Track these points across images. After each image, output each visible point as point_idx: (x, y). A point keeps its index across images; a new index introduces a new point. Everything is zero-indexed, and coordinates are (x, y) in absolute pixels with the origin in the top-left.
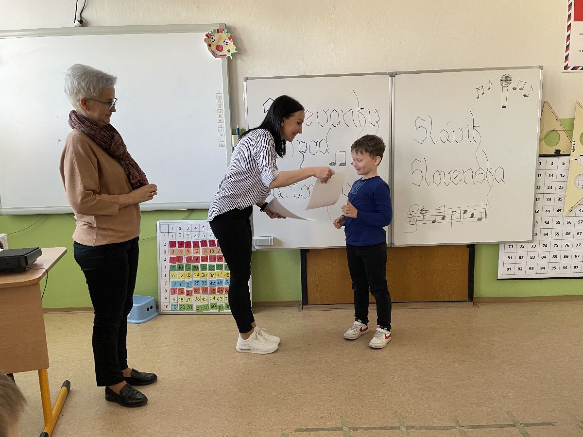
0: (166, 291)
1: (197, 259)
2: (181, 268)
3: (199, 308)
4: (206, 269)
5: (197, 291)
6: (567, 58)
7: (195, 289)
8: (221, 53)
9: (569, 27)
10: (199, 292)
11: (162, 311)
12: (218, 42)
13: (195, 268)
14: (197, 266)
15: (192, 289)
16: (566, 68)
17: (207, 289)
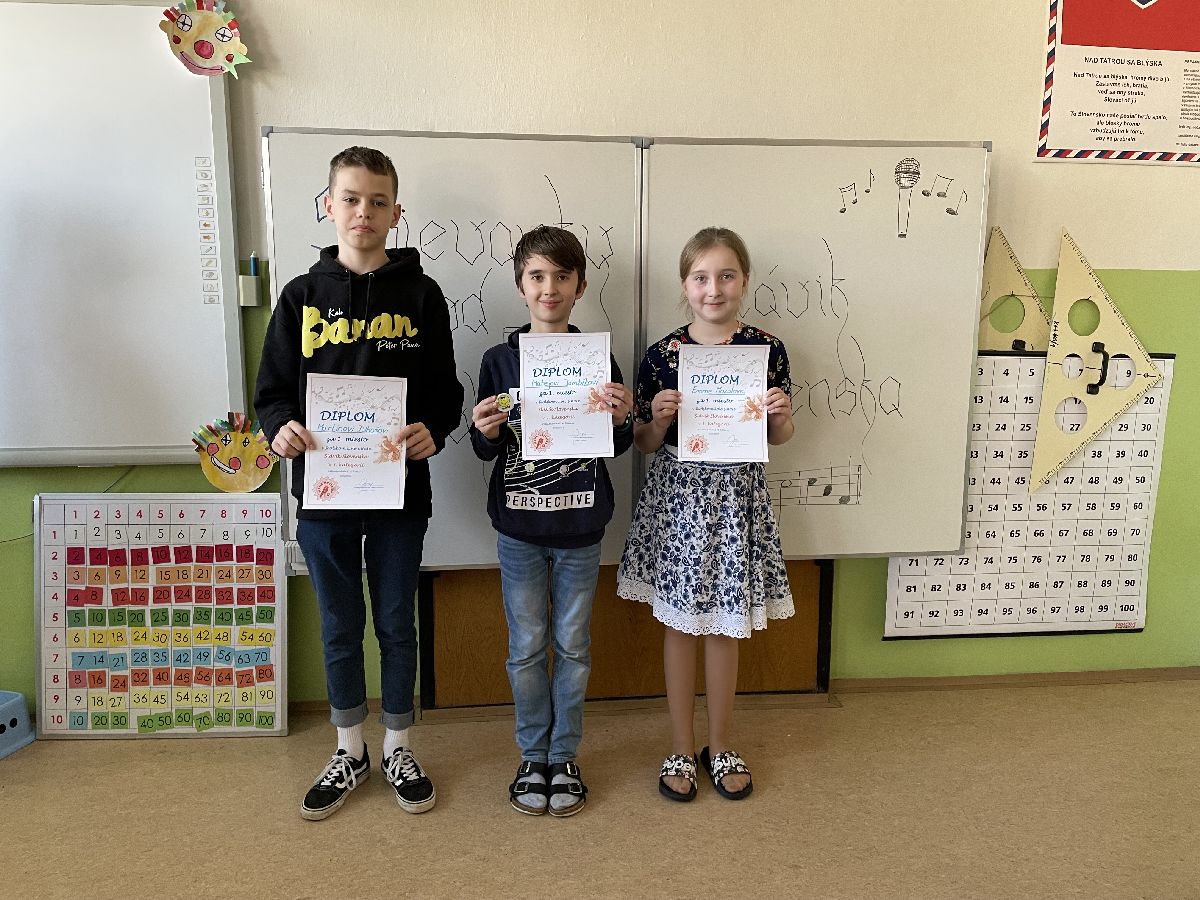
0: (56, 679)
1: (140, 596)
2: (98, 618)
3: (144, 723)
4: (165, 621)
5: (140, 678)
6: (1044, 128)
7: (135, 673)
8: (208, 63)
9: (1051, 55)
10: (145, 682)
11: (44, 732)
12: (200, 32)
13: (137, 619)
14: (142, 613)
15: (127, 673)
16: (1042, 151)
17: (167, 672)
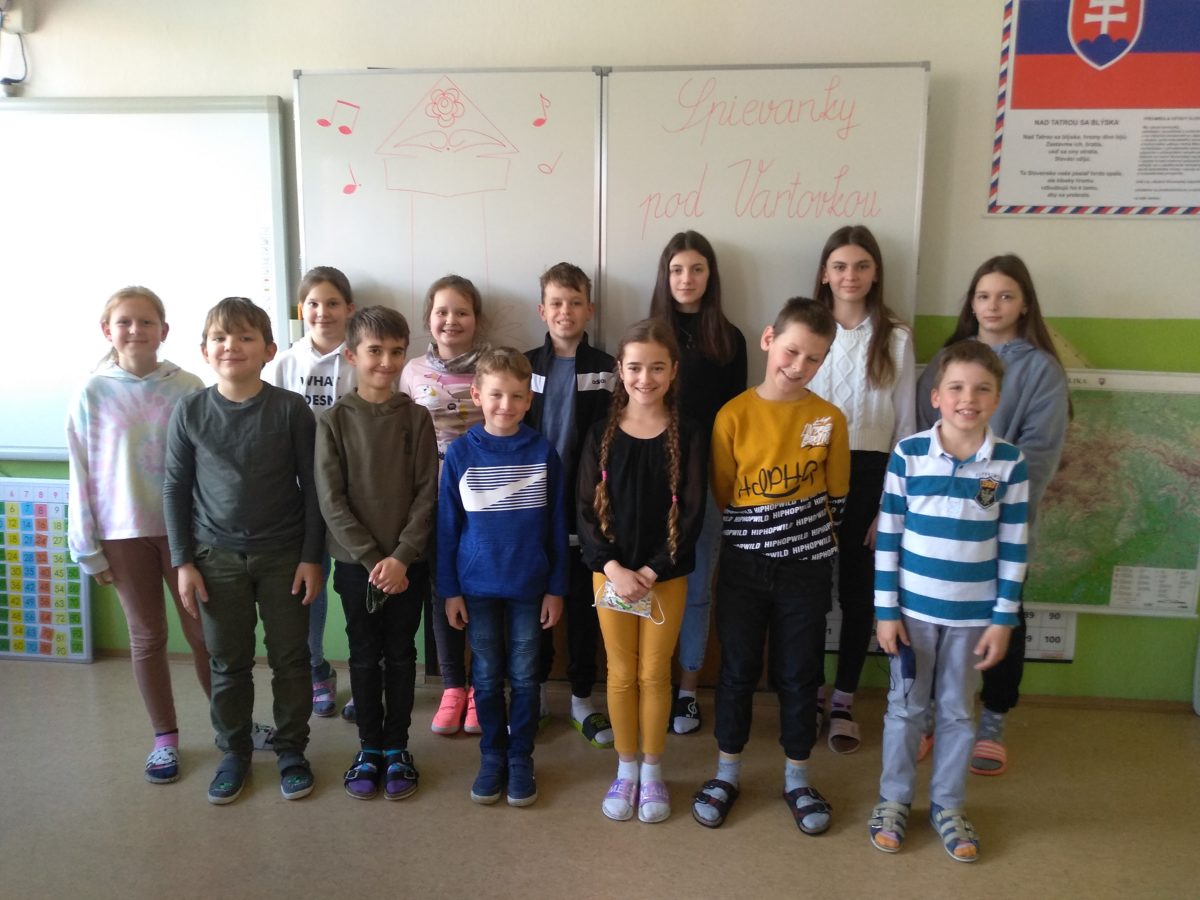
6: (994, 186)
9: (1000, 120)
16: (993, 208)
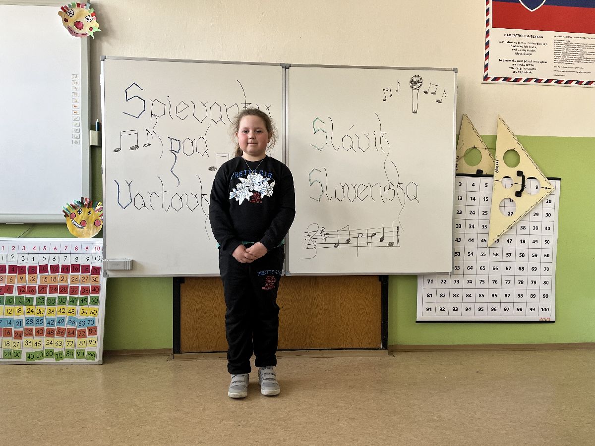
1: (32, 290)
2: (9, 301)
3: (29, 356)
4: (43, 303)
5: (29, 333)
6: (486, 67)
7: (26, 329)
8: (80, 32)
9: (488, 33)
10: (31, 334)
12: (77, 18)
13: (29, 302)
14: (32, 299)
15: (23, 329)
16: (486, 78)
17: (42, 330)
